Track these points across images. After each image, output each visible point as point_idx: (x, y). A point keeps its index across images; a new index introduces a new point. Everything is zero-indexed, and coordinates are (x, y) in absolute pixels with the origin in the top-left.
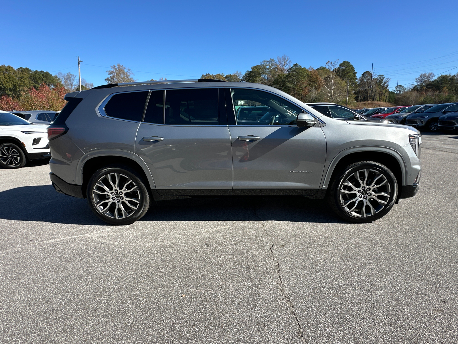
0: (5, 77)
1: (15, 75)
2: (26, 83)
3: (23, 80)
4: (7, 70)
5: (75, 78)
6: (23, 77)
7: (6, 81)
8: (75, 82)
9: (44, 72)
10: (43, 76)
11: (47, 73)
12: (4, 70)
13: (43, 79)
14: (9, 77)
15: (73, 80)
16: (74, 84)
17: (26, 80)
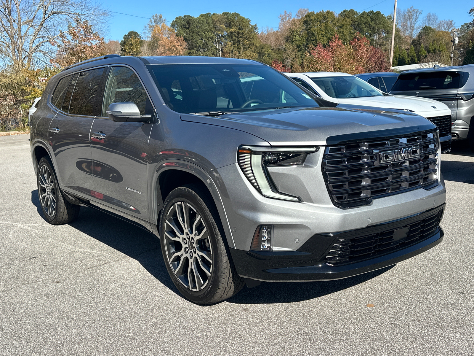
0: (320, 29)
1: (333, 24)
2: (345, 34)
3: (342, 30)
4: (325, 17)
5: (420, 15)
6: (342, 25)
7: (322, 34)
8: (418, 23)
9: (375, 12)
10: (371, 19)
11: (378, 13)
12: (322, 18)
13: (371, 23)
14: (325, 27)
15: (416, 18)
16: (416, 27)
17: (346, 29)
